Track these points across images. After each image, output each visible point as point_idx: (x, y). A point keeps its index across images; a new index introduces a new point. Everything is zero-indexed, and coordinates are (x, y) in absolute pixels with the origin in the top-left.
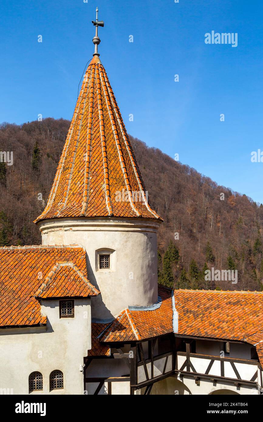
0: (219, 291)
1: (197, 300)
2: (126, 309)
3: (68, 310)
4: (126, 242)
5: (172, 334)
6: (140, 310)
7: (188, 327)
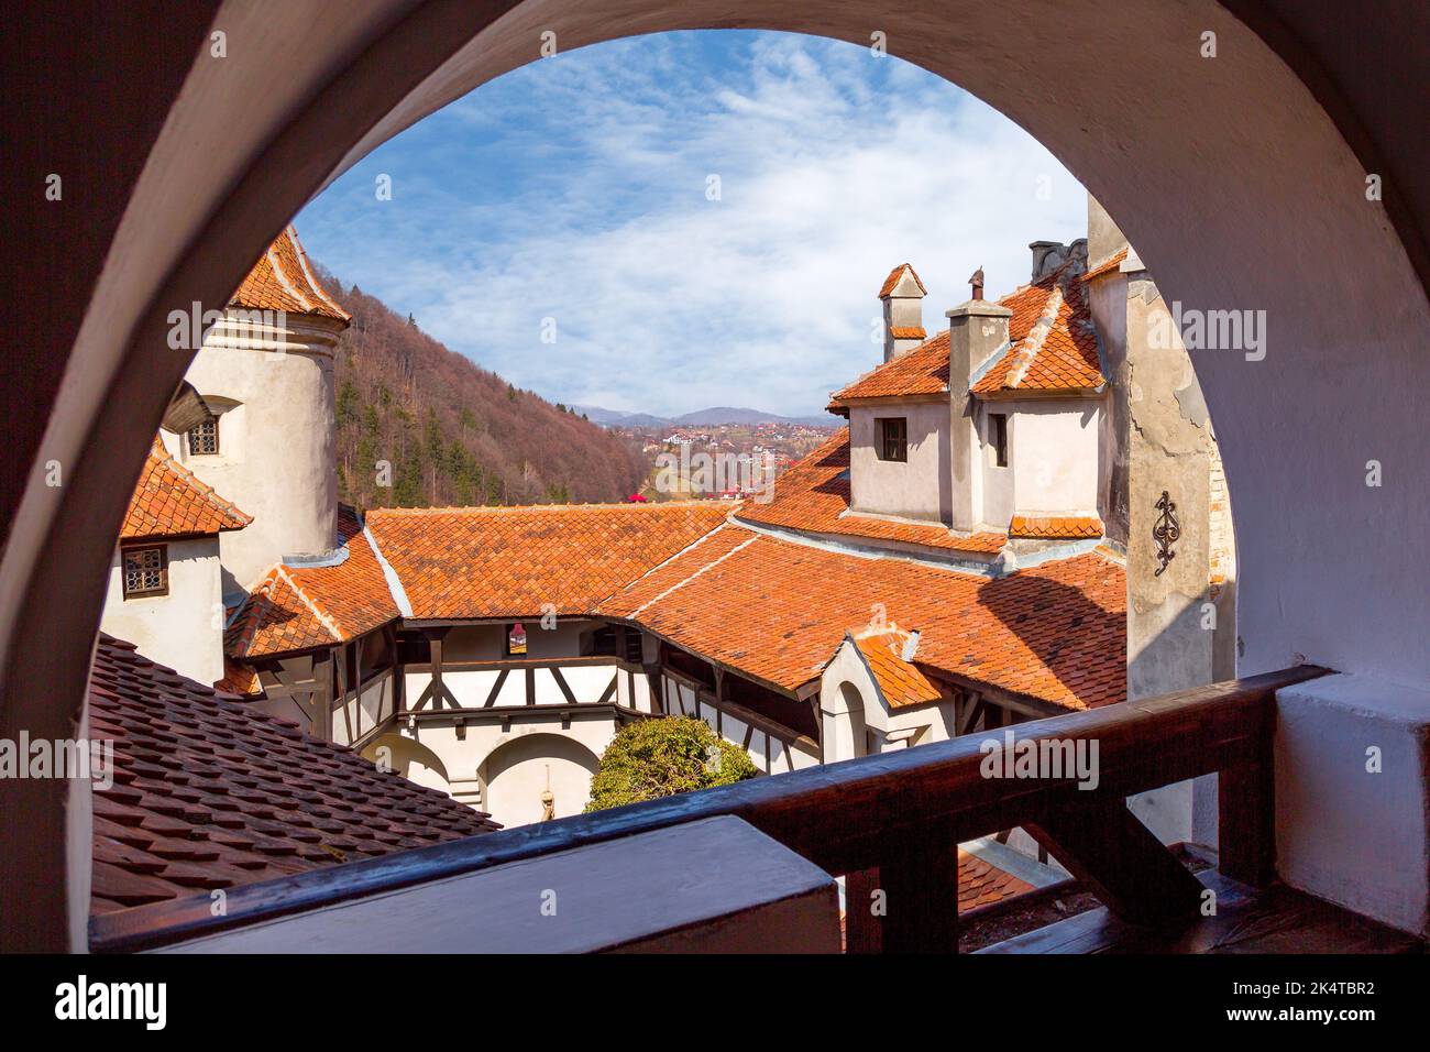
0: (494, 509)
1: (438, 529)
2: (277, 565)
3: (148, 574)
4: (272, 380)
5: (399, 619)
6: (312, 565)
7: (437, 598)
